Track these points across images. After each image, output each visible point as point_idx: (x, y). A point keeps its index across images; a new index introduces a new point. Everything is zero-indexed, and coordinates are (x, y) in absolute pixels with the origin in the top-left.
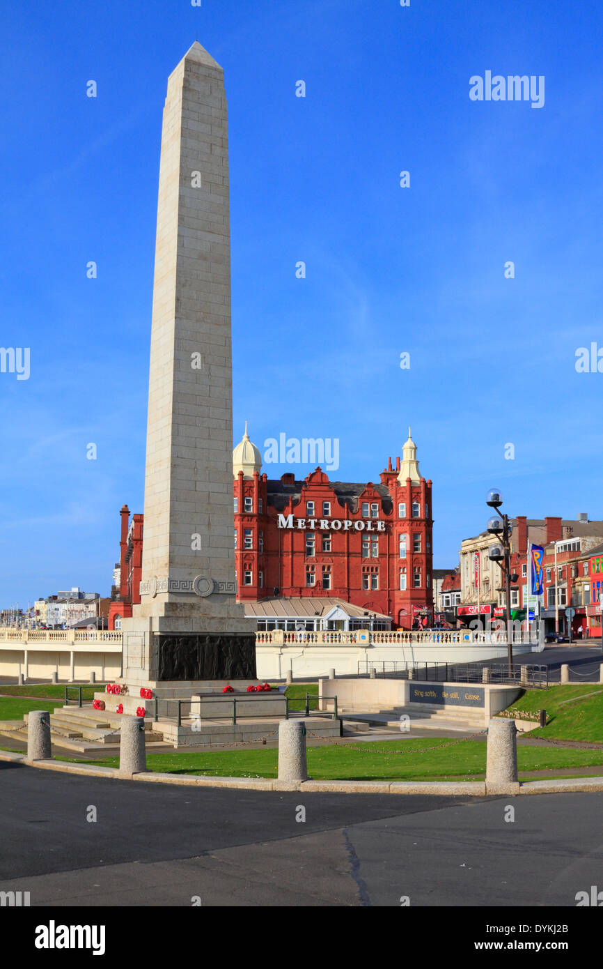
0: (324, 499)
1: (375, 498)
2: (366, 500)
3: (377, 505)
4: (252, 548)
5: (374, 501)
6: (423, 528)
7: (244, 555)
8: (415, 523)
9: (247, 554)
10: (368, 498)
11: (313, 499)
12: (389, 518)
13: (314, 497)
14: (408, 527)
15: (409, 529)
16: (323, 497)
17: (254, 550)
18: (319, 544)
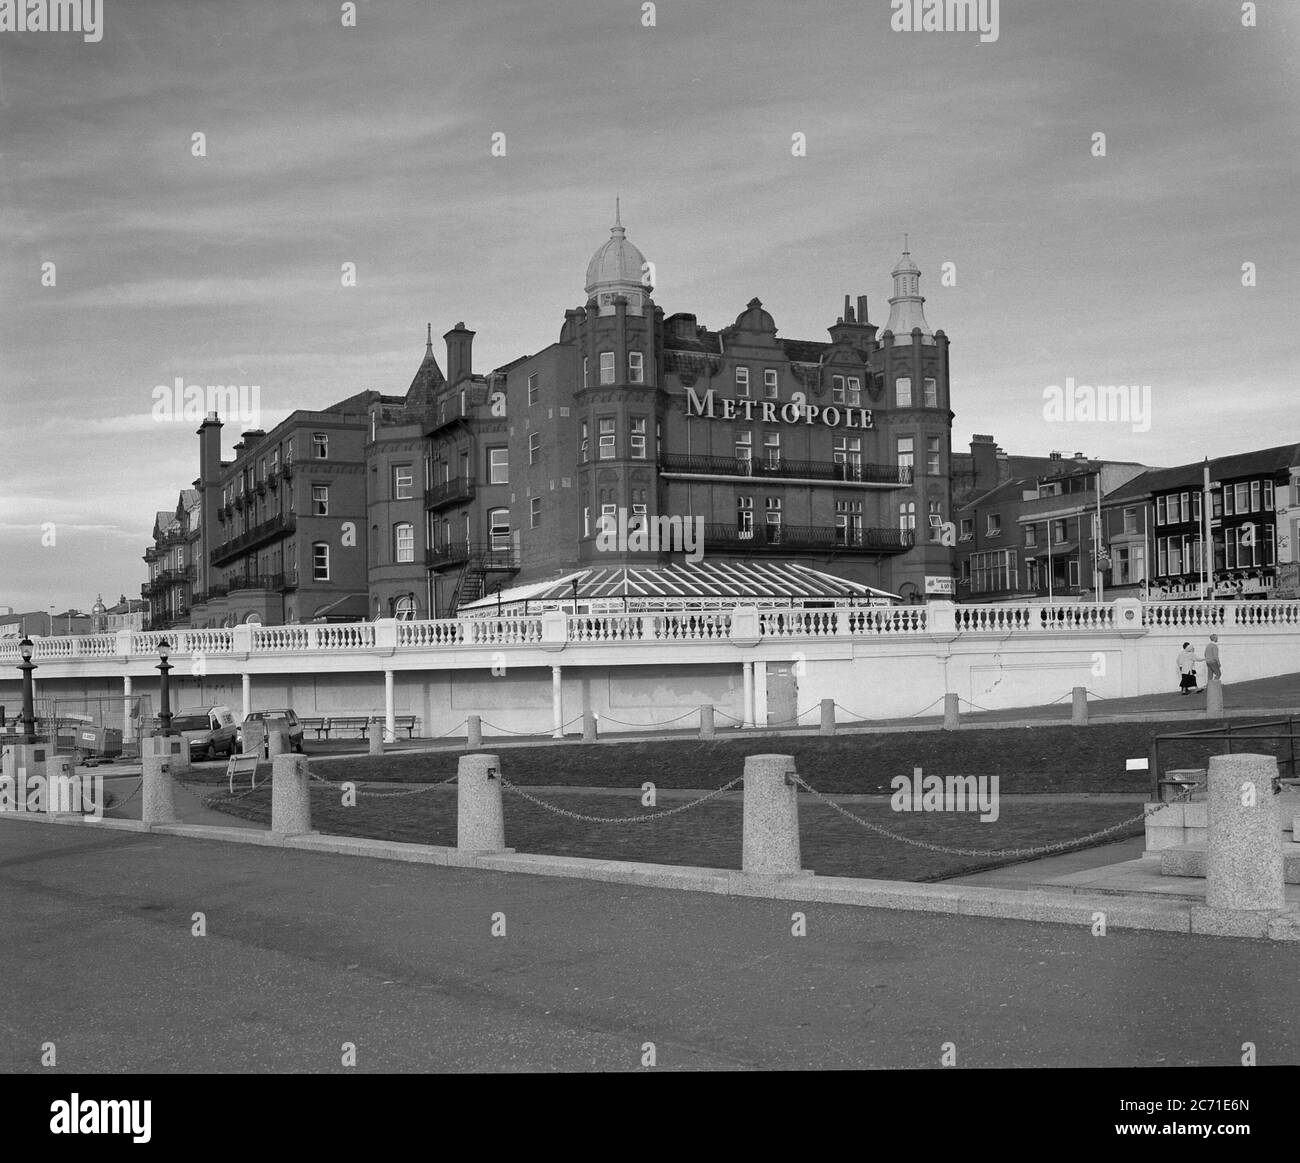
0: (767, 364)
1: (853, 365)
2: (839, 370)
3: (858, 380)
4: (643, 456)
5: (853, 372)
6: (943, 428)
7: (631, 471)
8: (931, 416)
10: (841, 366)
11: (745, 362)
12: (881, 406)
13: (747, 359)
14: (918, 425)
15: (919, 428)
16: (766, 360)
17: (647, 461)
18: (760, 455)
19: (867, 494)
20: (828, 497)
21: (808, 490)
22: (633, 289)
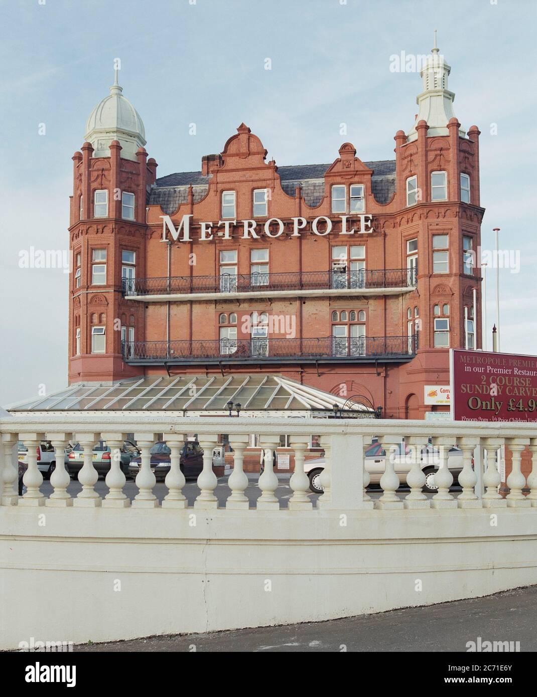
0: (255, 184)
1: (356, 173)
2: (339, 179)
3: (362, 186)
5: (356, 179)
6: (452, 222)
7: (90, 297)
8: (436, 210)
9: (95, 296)
10: (342, 175)
11: (232, 186)
12: (388, 209)
13: (235, 182)
14: (420, 222)
15: (421, 226)
16: (252, 181)
17: (107, 286)
18: (245, 271)
19: (371, 302)
20: (323, 309)
21: (298, 303)
22: (108, 134)
